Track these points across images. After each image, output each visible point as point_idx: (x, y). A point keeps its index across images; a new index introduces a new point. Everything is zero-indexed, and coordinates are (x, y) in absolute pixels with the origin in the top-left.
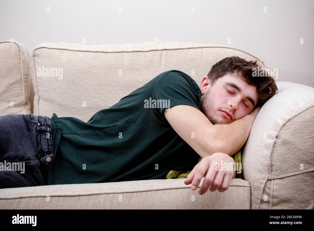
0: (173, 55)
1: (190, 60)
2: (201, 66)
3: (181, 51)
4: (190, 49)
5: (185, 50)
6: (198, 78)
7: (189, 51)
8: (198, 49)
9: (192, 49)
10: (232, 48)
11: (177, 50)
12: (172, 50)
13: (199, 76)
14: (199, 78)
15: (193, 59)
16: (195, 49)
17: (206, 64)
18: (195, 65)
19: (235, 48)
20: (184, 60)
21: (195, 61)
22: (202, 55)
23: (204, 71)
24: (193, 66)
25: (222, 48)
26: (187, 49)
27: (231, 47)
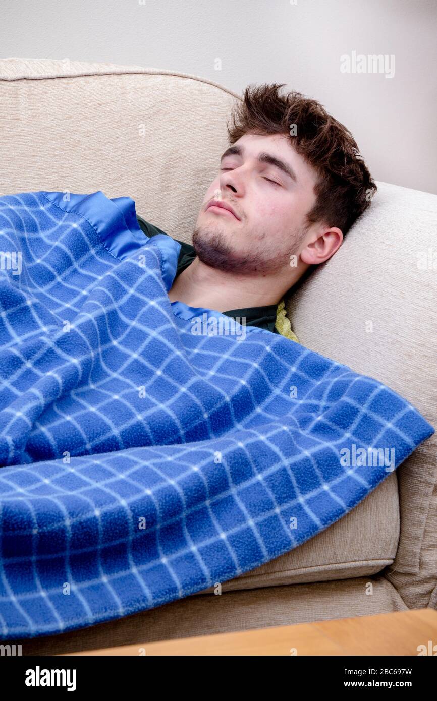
0: (46, 93)
1: (95, 105)
2: (124, 122)
3: (68, 83)
4: (89, 77)
5: (75, 79)
6: (117, 154)
7: (87, 83)
8: (110, 78)
9: (96, 77)
10: (193, 76)
11: (57, 80)
12: (42, 81)
13: (120, 147)
14: (120, 152)
15: (101, 105)
16: (101, 77)
17: (136, 117)
18: (108, 120)
19: (199, 77)
20: (79, 106)
21: (109, 109)
22: (123, 94)
23: (132, 136)
24: (102, 122)
25: (168, 76)
26: (82, 78)
27: (190, 75)
